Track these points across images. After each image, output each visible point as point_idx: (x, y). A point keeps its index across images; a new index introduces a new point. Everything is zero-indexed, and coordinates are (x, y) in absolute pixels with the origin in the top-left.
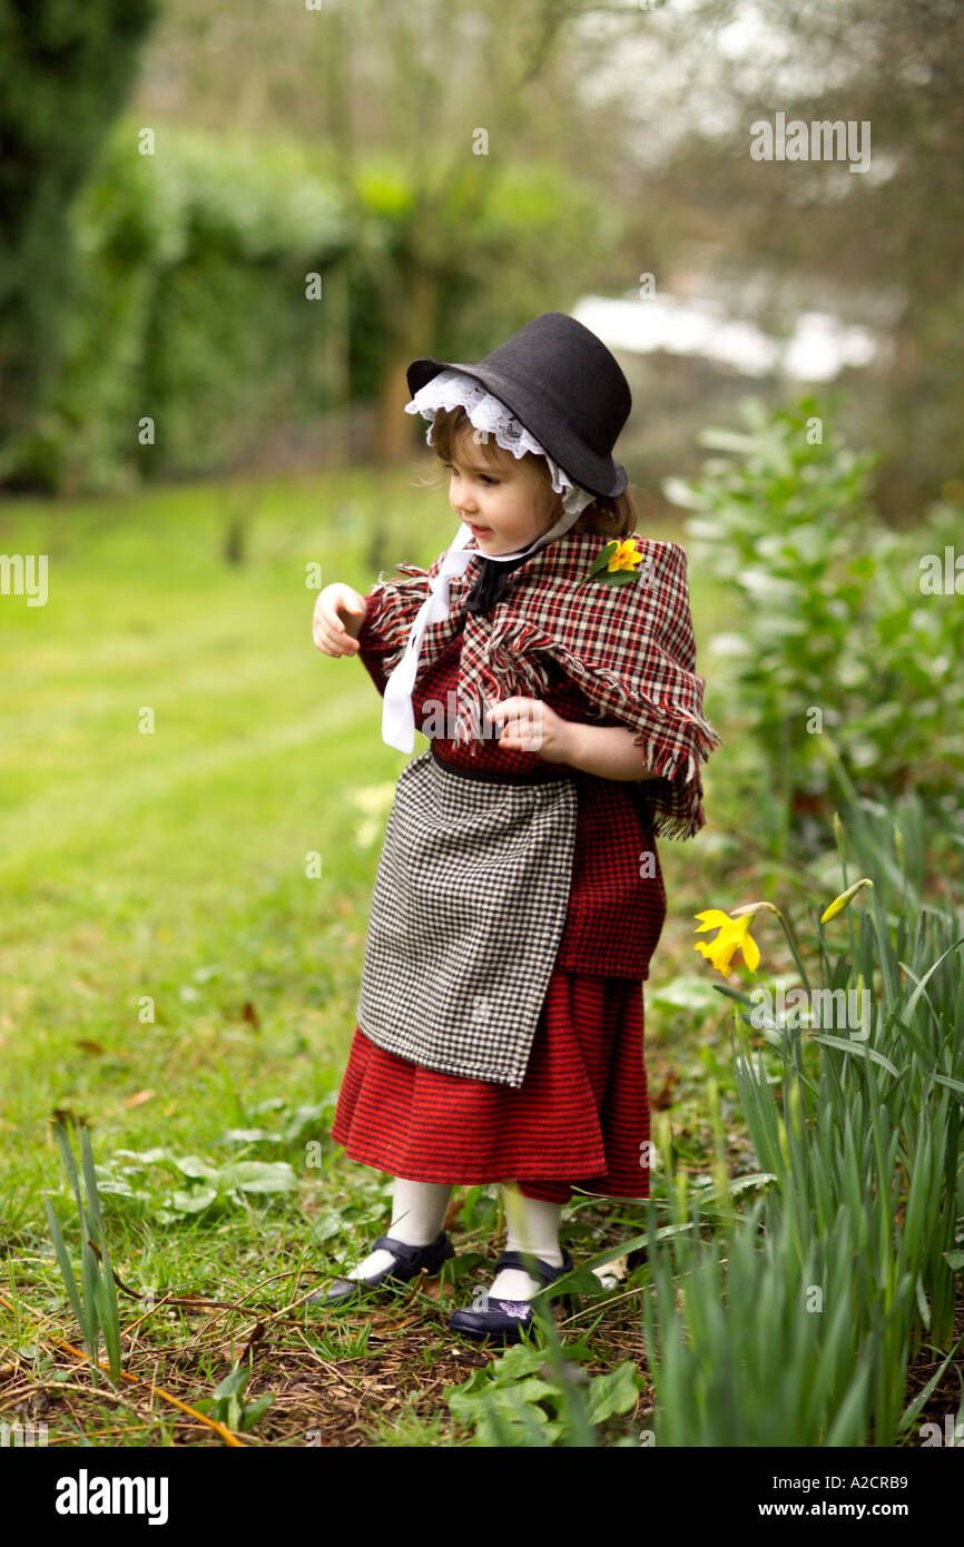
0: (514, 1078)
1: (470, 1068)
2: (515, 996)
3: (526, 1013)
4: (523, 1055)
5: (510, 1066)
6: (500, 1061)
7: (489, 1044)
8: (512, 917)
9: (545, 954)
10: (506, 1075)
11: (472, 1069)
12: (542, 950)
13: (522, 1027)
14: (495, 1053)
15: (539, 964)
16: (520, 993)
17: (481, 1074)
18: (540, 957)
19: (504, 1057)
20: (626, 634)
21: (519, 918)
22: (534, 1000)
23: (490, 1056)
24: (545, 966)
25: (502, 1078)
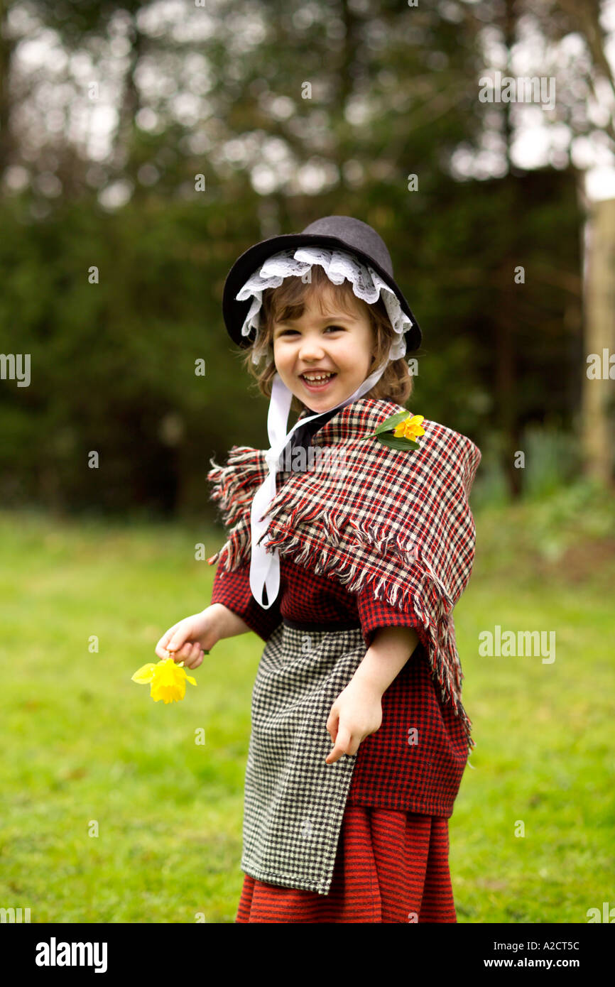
0: (323, 886)
1: (288, 879)
2: (320, 814)
3: (329, 828)
4: (328, 865)
5: (319, 875)
6: (311, 871)
7: (302, 857)
8: (314, 743)
9: (343, 776)
10: (316, 884)
11: (290, 879)
12: (340, 772)
13: (326, 841)
14: (306, 864)
15: (338, 784)
16: (324, 811)
17: (297, 883)
18: (339, 778)
19: (314, 868)
20: (396, 489)
21: (321, 744)
22: (334, 817)
23: (303, 867)
24: (343, 786)
25: (312, 886)
